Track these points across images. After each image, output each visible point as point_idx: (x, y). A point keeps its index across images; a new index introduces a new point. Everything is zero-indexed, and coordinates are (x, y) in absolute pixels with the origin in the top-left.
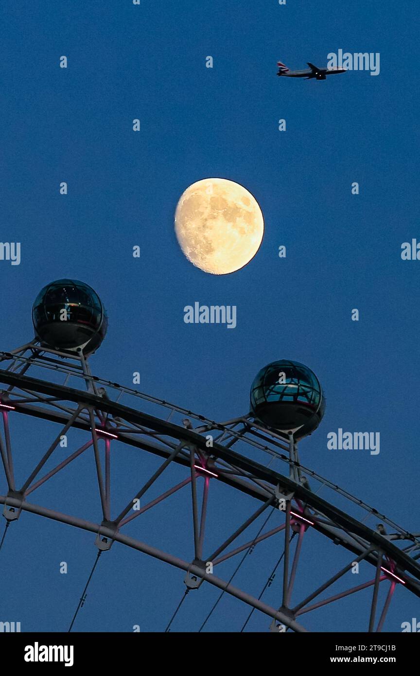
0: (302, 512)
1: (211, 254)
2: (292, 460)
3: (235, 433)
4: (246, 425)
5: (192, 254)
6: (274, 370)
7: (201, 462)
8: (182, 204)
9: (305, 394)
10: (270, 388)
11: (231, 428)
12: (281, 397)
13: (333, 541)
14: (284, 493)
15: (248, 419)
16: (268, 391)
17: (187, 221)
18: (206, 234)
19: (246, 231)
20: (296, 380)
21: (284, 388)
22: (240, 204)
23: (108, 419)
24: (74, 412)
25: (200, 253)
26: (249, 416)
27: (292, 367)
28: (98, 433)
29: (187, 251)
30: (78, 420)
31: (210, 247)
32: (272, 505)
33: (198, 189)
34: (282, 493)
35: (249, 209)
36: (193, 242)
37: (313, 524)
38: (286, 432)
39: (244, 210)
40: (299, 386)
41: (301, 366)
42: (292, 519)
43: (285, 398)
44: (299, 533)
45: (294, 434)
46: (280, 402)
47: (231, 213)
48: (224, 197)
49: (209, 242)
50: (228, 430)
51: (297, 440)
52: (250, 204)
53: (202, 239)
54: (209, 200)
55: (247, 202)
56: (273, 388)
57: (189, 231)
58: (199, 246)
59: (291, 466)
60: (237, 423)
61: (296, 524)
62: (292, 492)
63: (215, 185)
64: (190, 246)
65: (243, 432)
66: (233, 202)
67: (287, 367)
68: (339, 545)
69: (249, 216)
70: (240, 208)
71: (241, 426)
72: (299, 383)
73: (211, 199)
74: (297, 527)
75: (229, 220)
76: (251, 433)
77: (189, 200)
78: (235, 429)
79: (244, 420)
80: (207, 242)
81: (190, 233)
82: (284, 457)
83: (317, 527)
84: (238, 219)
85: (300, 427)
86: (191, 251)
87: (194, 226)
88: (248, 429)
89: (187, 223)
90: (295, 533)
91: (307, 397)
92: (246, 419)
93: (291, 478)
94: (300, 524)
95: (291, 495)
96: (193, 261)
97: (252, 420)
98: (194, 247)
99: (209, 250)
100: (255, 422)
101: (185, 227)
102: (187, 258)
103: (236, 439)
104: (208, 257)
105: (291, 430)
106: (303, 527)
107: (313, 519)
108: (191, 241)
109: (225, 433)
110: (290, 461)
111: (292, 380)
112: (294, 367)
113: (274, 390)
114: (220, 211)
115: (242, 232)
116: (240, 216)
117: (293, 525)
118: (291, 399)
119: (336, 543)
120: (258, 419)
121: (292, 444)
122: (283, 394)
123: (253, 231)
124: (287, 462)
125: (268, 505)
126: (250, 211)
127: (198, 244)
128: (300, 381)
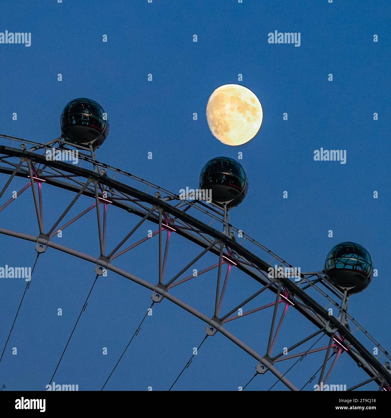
0: (342, 341)
1: (228, 132)
2: (342, 307)
3: (310, 282)
4: (319, 277)
5: (216, 131)
6: (342, 247)
7: (285, 294)
8: (212, 99)
9: (360, 265)
10: (338, 259)
11: (308, 278)
12: (345, 266)
13: (357, 364)
14: (331, 327)
15: (321, 274)
16: (337, 261)
17: (214, 110)
18: (226, 119)
19: (251, 120)
20: (356, 256)
21: (347, 260)
22: (249, 102)
23: (233, 252)
24: (212, 242)
25: (221, 131)
26: (322, 272)
27: (354, 247)
28: (225, 259)
29: (213, 129)
30: (214, 248)
31: (228, 128)
32: (324, 332)
33: (223, 90)
34: (330, 327)
35: (255, 106)
36: (217, 123)
37: (347, 350)
38: (343, 288)
39: (251, 106)
40: (358, 260)
41: (361, 247)
42: (335, 344)
43: (348, 267)
44: (337, 353)
45: (348, 291)
46: (344, 269)
47: (243, 108)
48: (239, 96)
49: (227, 124)
50: (306, 278)
51: (349, 294)
52: (255, 102)
53: (223, 122)
54: (230, 98)
55: (253, 101)
56: (340, 259)
57: (215, 116)
58: (220, 126)
59: (340, 311)
60: (314, 275)
61: (337, 347)
62: (337, 328)
63: (234, 89)
64: (215, 126)
65: (316, 281)
66: (244, 100)
67: (351, 246)
68: (361, 368)
69: (254, 111)
70: (249, 105)
71: (316, 278)
72: (358, 258)
73: (231, 98)
74: (337, 350)
75: (241, 112)
76: (322, 283)
77: (217, 97)
78: (310, 279)
79: (318, 274)
80: (226, 124)
81: (215, 117)
82: (337, 304)
83: (349, 352)
84: (247, 111)
85: (353, 287)
86: (215, 129)
87: (218, 113)
88: (320, 280)
89: (214, 111)
90: (334, 353)
91: (362, 267)
92: (320, 274)
93: (339, 319)
94: (339, 348)
95: (336, 329)
96: (215, 135)
97: (324, 275)
98: (217, 127)
99: (227, 130)
100: (325, 277)
101: (213, 114)
102: (213, 134)
103: (309, 286)
104: (225, 134)
105: (347, 288)
106: (340, 351)
107: (348, 347)
108: (215, 123)
109: (304, 280)
110: (341, 308)
111: (353, 255)
112: (356, 247)
113: (340, 260)
114: (236, 105)
115: (249, 120)
116: (248, 110)
117: (334, 348)
118: (350, 267)
119: (359, 366)
120: (327, 276)
121: (345, 296)
122: (346, 264)
123: (255, 120)
124: (339, 308)
125: (322, 331)
126: (255, 107)
127: (220, 125)
128: (359, 257)
